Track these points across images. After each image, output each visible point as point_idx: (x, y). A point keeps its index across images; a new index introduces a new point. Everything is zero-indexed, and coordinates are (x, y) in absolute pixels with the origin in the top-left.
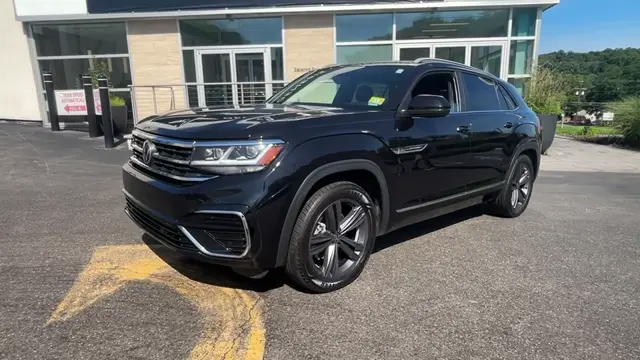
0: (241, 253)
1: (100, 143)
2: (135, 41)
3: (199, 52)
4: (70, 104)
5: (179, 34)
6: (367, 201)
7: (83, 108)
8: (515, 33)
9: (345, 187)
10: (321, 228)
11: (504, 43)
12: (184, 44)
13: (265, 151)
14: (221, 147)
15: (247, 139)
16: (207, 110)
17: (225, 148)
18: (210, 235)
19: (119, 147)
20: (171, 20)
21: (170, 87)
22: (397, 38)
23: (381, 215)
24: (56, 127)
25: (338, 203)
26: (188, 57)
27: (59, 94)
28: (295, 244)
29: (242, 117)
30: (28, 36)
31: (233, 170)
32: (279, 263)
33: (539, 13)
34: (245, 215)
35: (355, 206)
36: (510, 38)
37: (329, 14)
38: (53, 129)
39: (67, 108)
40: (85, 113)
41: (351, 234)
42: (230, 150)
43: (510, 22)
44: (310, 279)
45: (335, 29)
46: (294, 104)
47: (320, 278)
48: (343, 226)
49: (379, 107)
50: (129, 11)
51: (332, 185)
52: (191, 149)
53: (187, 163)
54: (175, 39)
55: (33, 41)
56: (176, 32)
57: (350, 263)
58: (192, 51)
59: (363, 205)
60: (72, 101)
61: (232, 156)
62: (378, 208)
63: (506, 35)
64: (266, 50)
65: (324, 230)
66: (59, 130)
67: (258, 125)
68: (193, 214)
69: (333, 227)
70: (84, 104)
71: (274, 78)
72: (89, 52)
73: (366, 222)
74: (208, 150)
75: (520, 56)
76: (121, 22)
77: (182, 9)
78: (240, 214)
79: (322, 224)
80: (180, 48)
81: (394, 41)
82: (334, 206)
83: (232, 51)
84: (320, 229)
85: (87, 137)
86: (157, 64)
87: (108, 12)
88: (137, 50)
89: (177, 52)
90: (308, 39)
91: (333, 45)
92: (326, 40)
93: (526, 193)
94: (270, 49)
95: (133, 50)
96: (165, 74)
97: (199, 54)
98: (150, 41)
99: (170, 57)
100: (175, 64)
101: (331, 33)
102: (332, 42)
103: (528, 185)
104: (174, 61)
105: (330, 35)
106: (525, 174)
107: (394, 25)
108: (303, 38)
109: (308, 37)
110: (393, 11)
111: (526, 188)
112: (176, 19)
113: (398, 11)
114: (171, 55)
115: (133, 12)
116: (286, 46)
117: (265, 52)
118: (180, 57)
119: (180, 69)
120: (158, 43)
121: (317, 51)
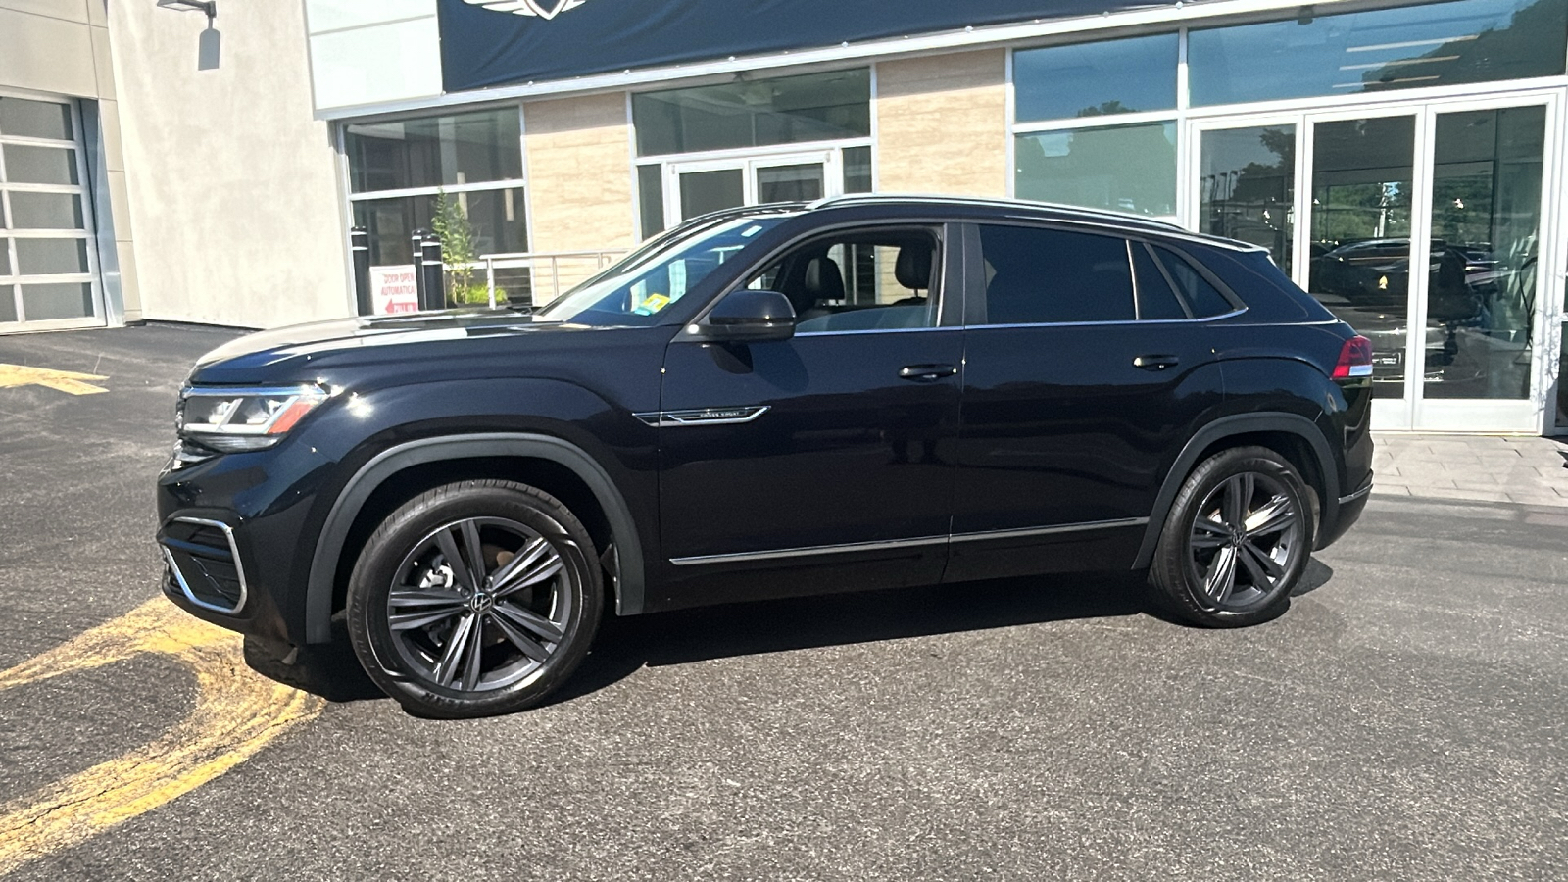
0: (235, 605)
2: (535, 146)
3: (674, 166)
4: (398, 299)
5: (631, 128)
7: (415, 307)
10: (440, 577)
12: (642, 150)
18: (202, 566)
20: (615, 95)
22: (1192, 102)
23: (621, 565)
25: (470, 525)
26: (650, 178)
27: (377, 277)
30: (337, 149)
32: (314, 635)
34: (233, 530)
35: (526, 535)
37: (997, 50)
42: (236, 405)
44: (389, 679)
45: (1010, 86)
47: (425, 683)
48: (497, 579)
50: (524, 80)
54: (623, 135)
55: (344, 158)
56: (624, 121)
57: (523, 667)
58: (658, 166)
59: (553, 536)
60: (399, 291)
61: (238, 417)
63: (1561, 70)
64: (829, 156)
65: (451, 582)
69: (464, 577)
72: (460, 177)
73: (565, 574)
76: (511, 106)
77: (633, 68)
78: (225, 527)
79: (442, 570)
80: (634, 160)
81: (1181, 111)
82: (456, 531)
83: (748, 161)
84: (436, 578)
86: (583, 201)
87: (480, 87)
88: (540, 170)
89: (627, 171)
90: (937, 120)
91: (1004, 132)
92: (985, 120)
93: (1281, 562)
94: (841, 152)
95: (533, 170)
96: (597, 225)
97: (674, 172)
98: (569, 146)
99: (609, 182)
100: (620, 201)
101: (999, 100)
102: (1004, 124)
103: (1290, 539)
104: (618, 192)
105: (997, 105)
106: (1273, 504)
107: (1180, 65)
108: (923, 119)
109: (937, 115)
110: (1175, 27)
111: (1284, 547)
112: (624, 92)
113: (1191, 25)
114: (612, 177)
115: (531, 83)
116: (879, 143)
117: (828, 160)
118: (632, 184)
119: (631, 212)
120: (586, 151)
121: (960, 153)
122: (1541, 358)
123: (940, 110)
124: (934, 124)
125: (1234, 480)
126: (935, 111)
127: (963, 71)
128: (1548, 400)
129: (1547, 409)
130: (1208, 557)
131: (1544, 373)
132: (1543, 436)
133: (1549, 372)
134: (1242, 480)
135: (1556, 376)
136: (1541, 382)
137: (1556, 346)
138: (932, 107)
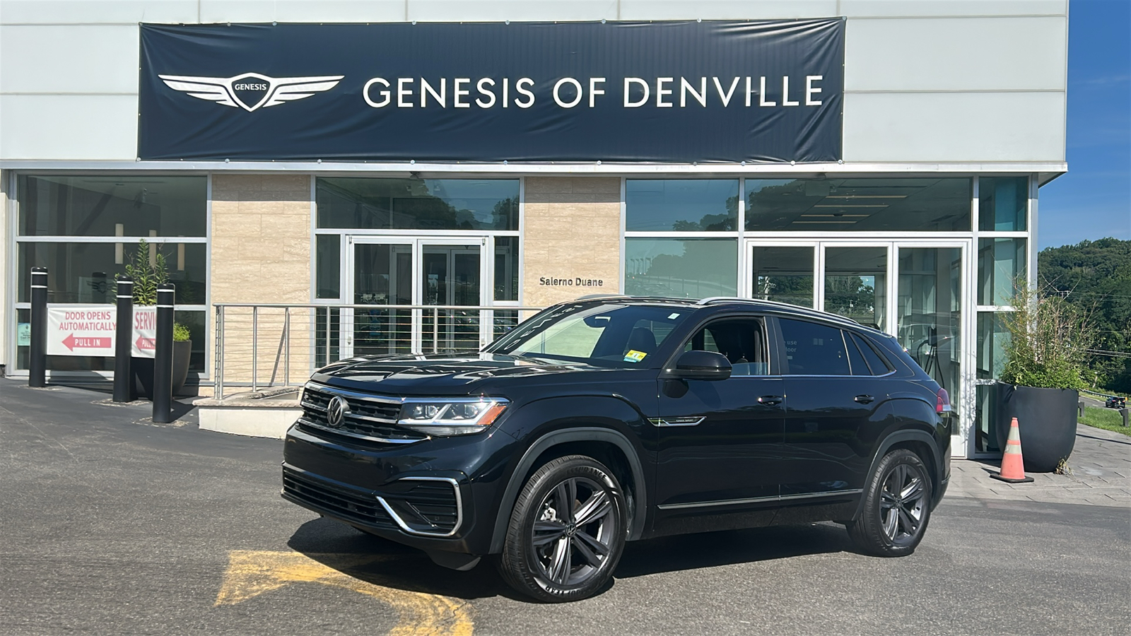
0: (450, 531)
1: (139, 413)
2: (219, 211)
3: (350, 239)
4: (78, 334)
5: (313, 204)
6: (612, 485)
7: (105, 343)
8: (985, 224)
9: (581, 461)
10: (550, 514)
11: (967, 242)
12: (321, 223)
13: (486, 410)
14: (436, 405)
15: (465, 396)
16: (424, 359)
17: (441, 406)
18: (414, 508)
19: (178, 423)
20: (300, 178)
21: (287, 307)
22: (749, 227)
23: (635, 509)
24: (37, 379)
25: (573, 482)
26: (328, 251)
27: (56, 314)
28: (516, 526)
29: (459, 371)
30: (9, 195)
31: (448, 431)
32: (494, 548)
33: (1032, 187)
34: (460, 484)
35: (595, 490)
36: (976, 233)
37: (616, 179)
38: (32, 382)
39: (70, 342)
40: (110, 352)
41: (591, 528)
42: (445, 408)
43: (976, 202)
44: (532, 576)
45: (623, 204)
46: (528, 356)
47: (545, 580)
48: (579, 516)
49: (637, 364)
50: (220, 157)
51: (566, 458)
52: (399, 406)
53: (393, 422)
54: (307, 210)
55: (15, 204)
56: (307, 199)
57: (588, 570)
58: (337, 237)
59: (608, 489)
60: (81, 327)
61: (447, 416)
62: (630, 499)
63: (968, 228)
64: (484, 241)
65: (554, 519)
66: (44, 385)
67: (479, 381)
68: (397, 481)
69: (566, 514)
70: (112, 334)
71: (499, 296)
73: (611, 513)
74: (419, 408)
75: (1002, 268)
76: (201, 176)
77: (325, 159)
78: (454, 481)
79: (551, 510)
80: (313, 230)
81: (741, 233)
82: (567, 486)
83: (418, 240)
84: (548, 516)
85: (107, 401)
86: (263, 259)
87: (177, 158)
88: (222, 230)
89: (307, 238)
90: (569, 222)
91: (619, 236)
92: (605, 227)
93: (918, 517)
94: (494, 239)
95: (217, 230)
96: (275, 280)
97: (350, 243)
98: (253, 214)
99: (290, 246)
100: (298, 261)
101: (615, 213)
102: (619, 230)
103: (920, 504)
104: (298, 255)
105: (614, 217)
106: (914, 484)
107: (740, 202)
108: (559, 221)
109: (569, 219)
110: (737, 176)
111: (918, 509)
112: (310, 175)
113: (747, 176)
114: (293, 242)
115: (227, 160)
116: (525, 236)
117: (484, 244)
118: (311, 248)
119: (308, 271)
120: (272, 219)
121: (586, 248)
122: (965, 408)
123: (572, 216)
124: (567, 226)
125: (897, 468)
126: (568, 216)
127: (590, 191)
128: (970, 434)
129: (969, 441)
130: (885, 512)
131: (967, 416)
132: (967, 459)
133: (970, 417)
134: (901, 469)
135: (974, 419)
136: (965, 424)
137: (973, 400)
138: (566, 213)
